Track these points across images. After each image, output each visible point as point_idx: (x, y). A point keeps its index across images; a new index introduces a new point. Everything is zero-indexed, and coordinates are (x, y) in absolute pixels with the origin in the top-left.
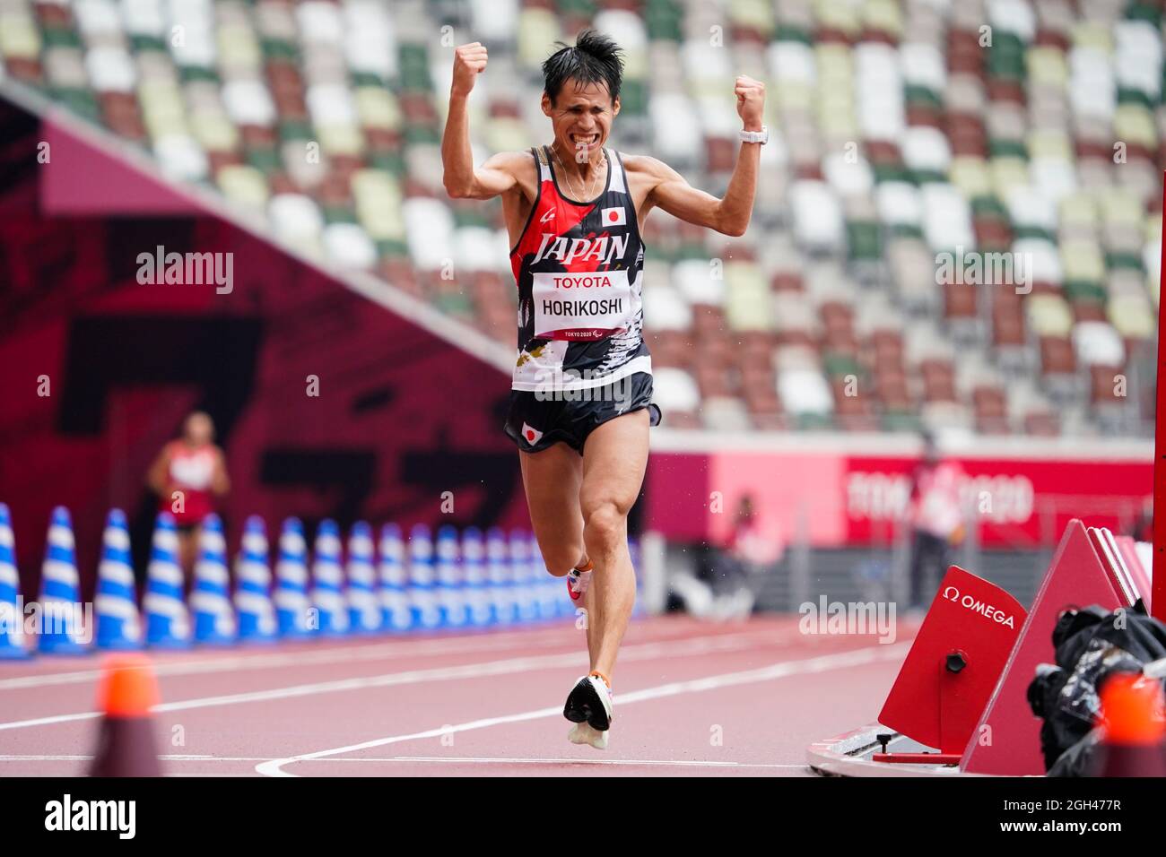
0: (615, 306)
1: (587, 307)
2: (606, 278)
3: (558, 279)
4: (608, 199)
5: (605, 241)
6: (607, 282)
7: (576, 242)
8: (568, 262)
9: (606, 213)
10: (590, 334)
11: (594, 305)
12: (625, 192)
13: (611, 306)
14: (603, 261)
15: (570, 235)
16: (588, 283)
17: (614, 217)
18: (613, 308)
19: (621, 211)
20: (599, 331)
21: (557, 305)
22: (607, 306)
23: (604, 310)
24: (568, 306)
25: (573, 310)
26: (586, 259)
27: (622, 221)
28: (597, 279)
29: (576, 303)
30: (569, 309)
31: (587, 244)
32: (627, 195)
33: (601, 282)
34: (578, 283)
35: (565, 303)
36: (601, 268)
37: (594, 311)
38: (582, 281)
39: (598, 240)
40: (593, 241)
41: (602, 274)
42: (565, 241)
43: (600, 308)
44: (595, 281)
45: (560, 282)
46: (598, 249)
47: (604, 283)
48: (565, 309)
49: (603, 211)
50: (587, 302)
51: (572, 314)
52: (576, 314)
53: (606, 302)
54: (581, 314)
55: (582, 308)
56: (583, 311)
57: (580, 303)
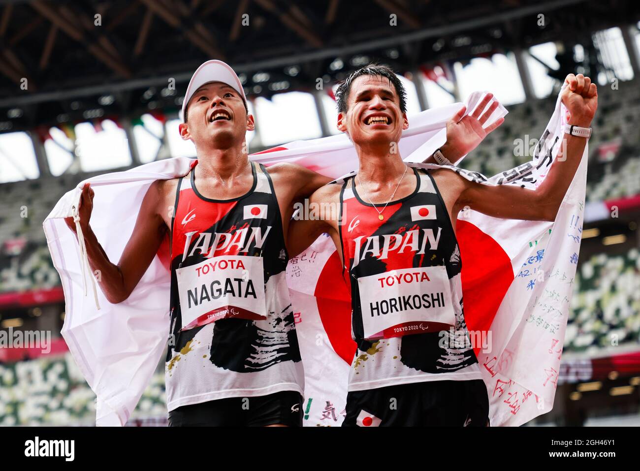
0: (438, 299)
1: (411, 301)
2: (424, 273)
3: (381, 279)
5: (416, 233)
6: (425, 277)
7: (387, 238)
9: (415, 210)
10: (416, 327)
11: (417, 299)
12: (435, 192)
13: (433, 300)
15: (380, 233)
16: (408, 278)
17: (424, 213)
18: (436, 303)
19: (432, 209)
20: (425, 324)
21: (384, 304)
22: (430, 300)
23: (427, 304)
24: (393, 302)
25: (398, 306)
26: (401, 251)
27: (432, 215)
28: (416, 274)
29: (400, 298)
30: (395, 306)
31: (399, 237)
32: (438, 195)
33: (420, 277)
34: (399, 280)
35: (391, 300)
37: (417, 305)
41: (420, 270)
43: (423, 302)
44: (414, 277)
45: (384, 281)
46: (410, 241)
47: (423, 279)
48: (391, 306)
49: (411, 209)
50: (410, 297)
51: (397, 310)
52: (401, 310)
53: (428, 296)
54: (406, 309)
55: (406, 303)
56: (407, 306)
57: (404, 297)
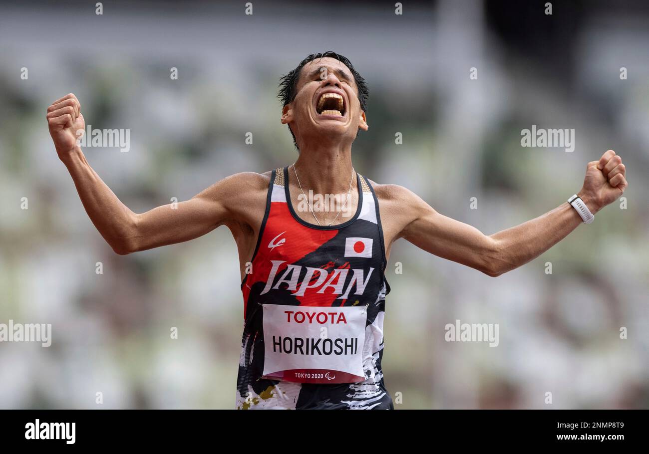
0: (351, 346)
1: (320, 346)
2: (342, 314)
3: (289, 313)
4: (355, 226)
5: (344, 273)
6: (342, 318)
7: (311, 271)
8: (301, 293)
9: (351, 243)
10: (321, 376)
11: (328, 344)
12: (375, 222)
13: (347, 346)
14: (340, 295)
15: (304, 264)
16: (322, 318)
17: (359, 247)
18: (349, 349)
19: (368, 243)
20: (332, 373)
21: (288, 342)
22: (343, 345)
23: (339, 350)
24: (299, 343)
25: (304, 348)
26: (322, 291)
27: (368, 253)
28: (333, 314)
29: (308, 340)
30: (300, 347)
31: (324, 273)
32: (379, 227)
33: (336, 318)
34: (311, 318)
35: (296, 339)
36: (338, 303)
37: (327, 350)
38: (315, 317)
39: (337, 271)
40: (330, 272)
41: (339, 310)
42: (297, 270)
43: (335, 348)
44: (330, 317)
45: (292, 316)
46: (335, 282)
47: (339, 320)
48: (296, 346)
49: (347, 239)
50: (320, 340)
51: (302, 353)
52: (307, 353)
53: (342, 342)
54: (312, 353)
55: (315, 347)
56: (315, 350)
57: (313, 340)
